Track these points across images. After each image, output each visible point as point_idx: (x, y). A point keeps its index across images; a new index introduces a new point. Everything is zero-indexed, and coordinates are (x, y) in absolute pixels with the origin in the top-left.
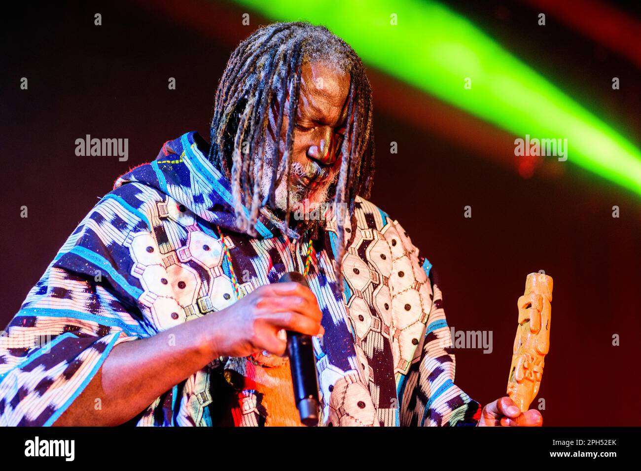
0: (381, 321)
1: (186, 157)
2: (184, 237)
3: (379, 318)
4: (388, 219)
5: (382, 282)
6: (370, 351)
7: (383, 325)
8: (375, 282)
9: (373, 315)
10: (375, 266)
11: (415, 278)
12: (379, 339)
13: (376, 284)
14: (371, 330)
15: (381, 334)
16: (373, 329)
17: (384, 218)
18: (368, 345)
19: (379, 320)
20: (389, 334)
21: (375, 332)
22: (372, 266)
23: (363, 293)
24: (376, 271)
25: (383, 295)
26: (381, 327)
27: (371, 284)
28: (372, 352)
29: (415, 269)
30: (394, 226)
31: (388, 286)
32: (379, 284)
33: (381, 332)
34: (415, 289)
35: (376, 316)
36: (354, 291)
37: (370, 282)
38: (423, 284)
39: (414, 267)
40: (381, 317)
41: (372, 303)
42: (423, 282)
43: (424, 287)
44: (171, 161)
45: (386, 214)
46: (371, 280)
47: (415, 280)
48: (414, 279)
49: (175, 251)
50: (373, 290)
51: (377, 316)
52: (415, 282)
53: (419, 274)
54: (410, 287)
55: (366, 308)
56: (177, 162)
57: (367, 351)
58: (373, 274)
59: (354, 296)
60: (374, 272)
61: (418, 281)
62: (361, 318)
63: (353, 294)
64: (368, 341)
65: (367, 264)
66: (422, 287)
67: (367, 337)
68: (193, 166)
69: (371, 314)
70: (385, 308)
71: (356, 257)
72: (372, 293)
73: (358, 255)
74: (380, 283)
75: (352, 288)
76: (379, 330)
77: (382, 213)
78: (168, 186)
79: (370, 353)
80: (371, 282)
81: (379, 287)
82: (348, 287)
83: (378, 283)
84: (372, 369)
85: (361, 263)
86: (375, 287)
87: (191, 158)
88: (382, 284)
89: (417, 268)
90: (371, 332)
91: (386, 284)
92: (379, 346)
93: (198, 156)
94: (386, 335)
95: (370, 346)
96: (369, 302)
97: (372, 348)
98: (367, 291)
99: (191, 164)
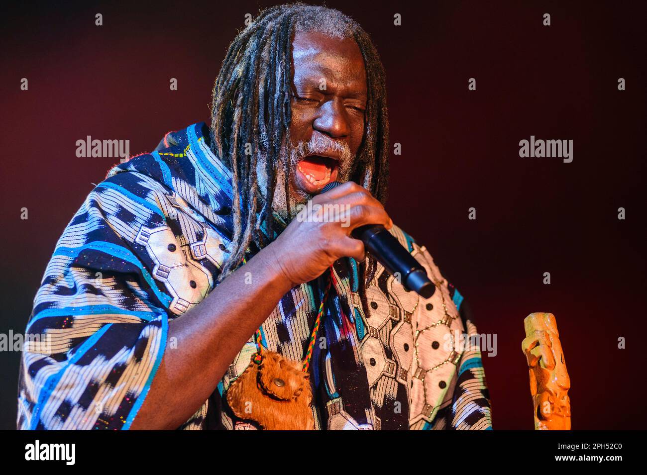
0: (397, 365)
1: (191, 151)
2: (200, 231)
3: (396, 361)
4: (415, 245)
5: (403, 318)
6: (379, 400)
7: (399, 369)
8: (395, 319)
9: (388, 358)
10: (397, 300)
11: (446, 312)
12: (393, 385)
13: (395, 321)
14: (383, 375)
15: (396, 380)
16: (387, 374)
17: (409, 243)
18: (377, 392)
19: (395, 363)
20: (406, 380)
21: (389, 377)
22: (394, 300)
23: (379, 331)
24: (397, 305)
25: (402, 334)
26: (397, 371)
27: (390, 320)
28: (382, 400)
29: (446, 301)
30: (422, 253)
31: (410, 323)
32: (399, 321)
33: (395, 378)
34: (445, 324)
35: (391, 359)
36: (369, 330)
37: (388, 318)
38: (455, 319)
39: (445, 299)
40: (398, 360)
41: (389, 344)
42: (455, 317)
43: (456, 322)
44: (174, 154)
45: (412, 239)
46: (390, 316)
47: (446, 314)
48: (444, 313)
49: (189, 245)
50: (391, 328)
51: (393, 359)
52: (445, 316)
53: (450, 307)
54: (440, 322)
55: (380, 349)
56: (181, 155)
57: (376, 399)
58: (393, 309)
59: (368, 335)
60: (394, 307)
61: (449, 316)
62: (373, 362)
63: (368, 333)
64: (378, 388)
65: (388, 296)
66: (453, 322)
67: (377, 383)
68: (198, 163)
69: (386, 357)
70: (404, 349)
71: (376, 288)
72: (390, 332)
73: (377, 286)
74: (400, 319)
75: (367, 325)
76: (393, 376)
77: (407, 238)
78: (173, 180)
79: (379, 402)
80: (390, 319)
81: (399, 325)
82: (362, 324)
83: (398, 319)
84: (380, 419)
85: (381, 296)
86: (395, 324)
87: (197, 153)
88: (402, 322)
89: (448, 301)
90: (384, 377)
91: (408, 321)
92: (391, 394)
93: (205, 152)
94: (401, 381)
95: (380, 393)
96: (384, 342)
97: (383, 396)
98: (384, 329)
99: (196, 160)
